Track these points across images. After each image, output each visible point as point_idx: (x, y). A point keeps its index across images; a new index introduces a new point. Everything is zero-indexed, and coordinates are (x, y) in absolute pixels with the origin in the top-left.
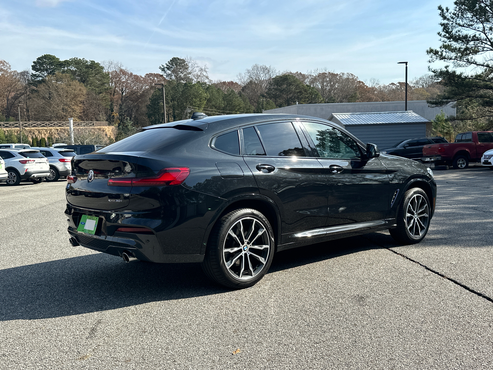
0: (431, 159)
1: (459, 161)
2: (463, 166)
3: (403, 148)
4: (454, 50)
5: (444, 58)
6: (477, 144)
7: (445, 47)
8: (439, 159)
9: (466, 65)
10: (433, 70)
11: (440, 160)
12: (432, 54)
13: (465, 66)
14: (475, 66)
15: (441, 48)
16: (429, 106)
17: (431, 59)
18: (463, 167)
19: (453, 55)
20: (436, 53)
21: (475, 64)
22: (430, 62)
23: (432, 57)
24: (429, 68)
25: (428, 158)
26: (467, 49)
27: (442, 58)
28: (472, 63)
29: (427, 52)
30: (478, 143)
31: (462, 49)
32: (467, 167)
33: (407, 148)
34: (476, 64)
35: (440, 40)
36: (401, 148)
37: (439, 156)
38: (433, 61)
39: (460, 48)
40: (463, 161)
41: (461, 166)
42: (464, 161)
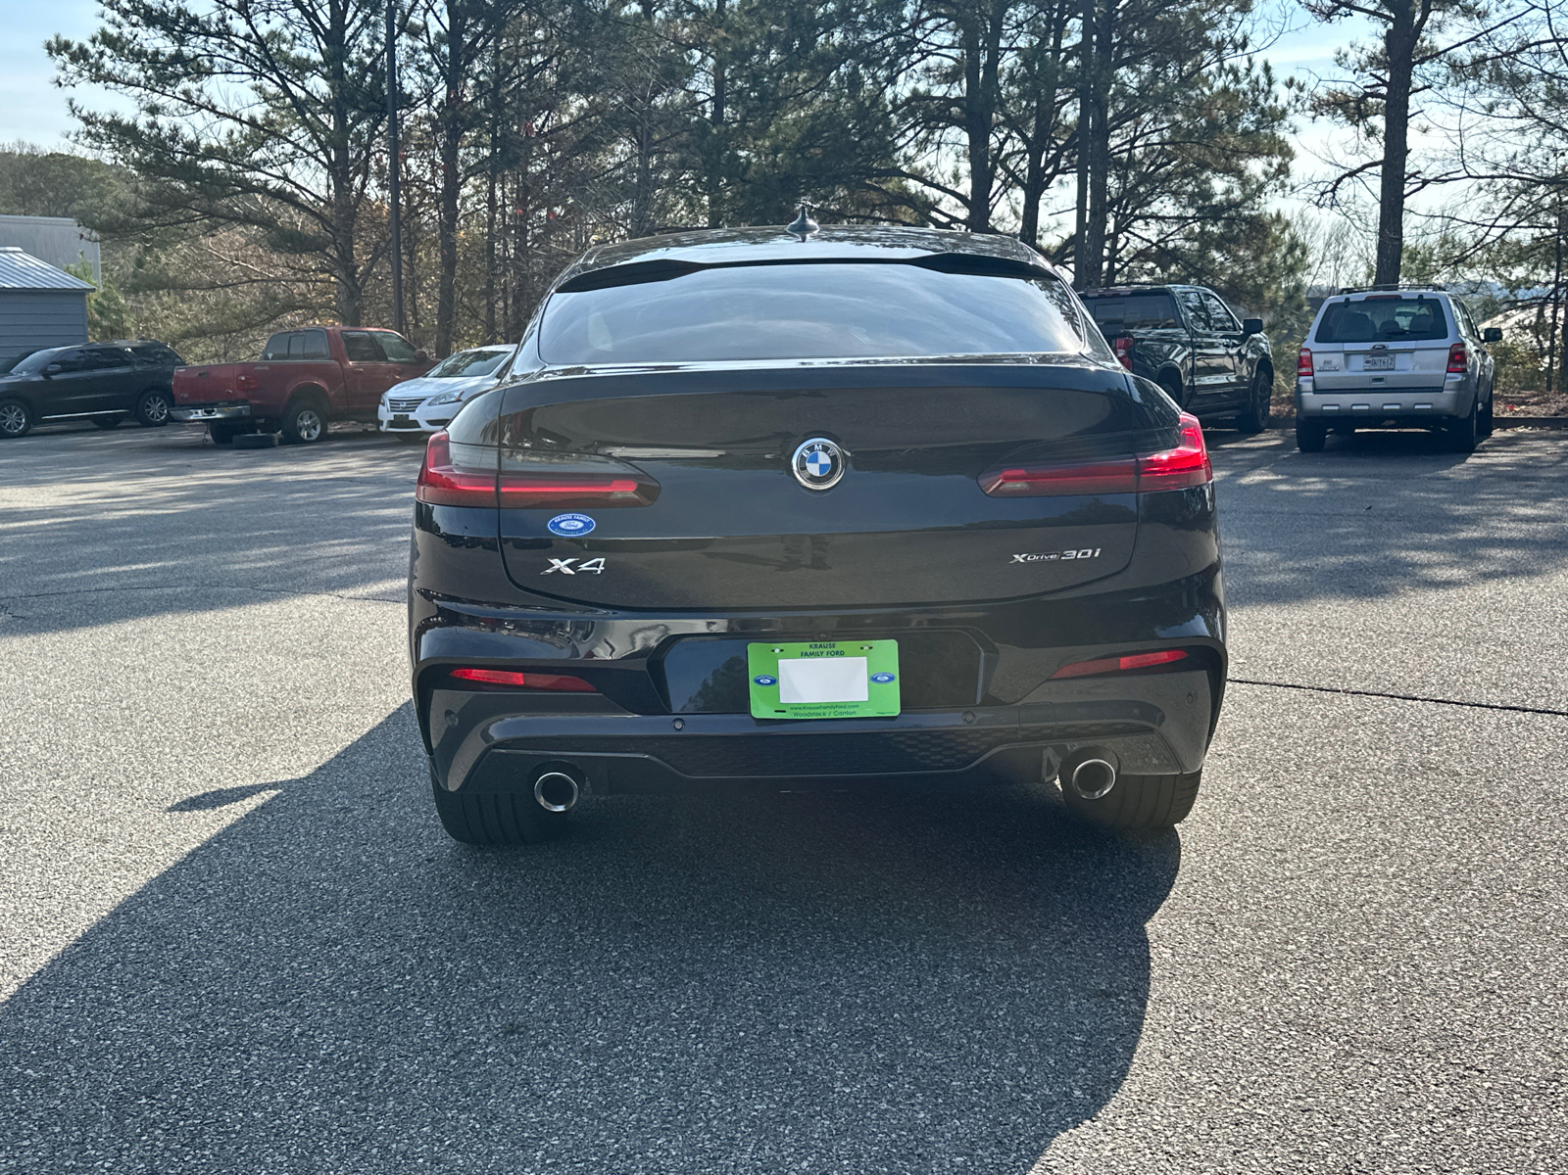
0: (209, 413)
1: (302, 419)
2: (315, 434)
3: (41, 378)
4: (138, 55)
5: (109, 77)
6: (345, 367)
7: (107, 39)
8: (244, 413)
9: (181, 110)
10: (84, 113)
11: (244, 418)
12: (66, 57)
13: (176, 113)
14: (212, 117)
15: (94, 41)
16: (82, 236)
17: (63, 75)
18: (314, 437)
19: (133, 71)
20: (80, 55)
21: (210, 110)
22: (60, 85)
23: (64, 69)
24: (71, 104)
25: (199, 411)
26: (178, 58)
27: (100, 76)
28: (200, 107)
29: (49, 47)
30: (346, 362)
31: (163, 55)
32: (324, 437)
33: (54, 377)
34: (213, 110)
35: (102, 16)
36: (36, 379)
37: (244, 402)
38: (73, 82)
39: (157, 53)
40: (311, 417)
41: (309, 435)
42: (315, 418)
